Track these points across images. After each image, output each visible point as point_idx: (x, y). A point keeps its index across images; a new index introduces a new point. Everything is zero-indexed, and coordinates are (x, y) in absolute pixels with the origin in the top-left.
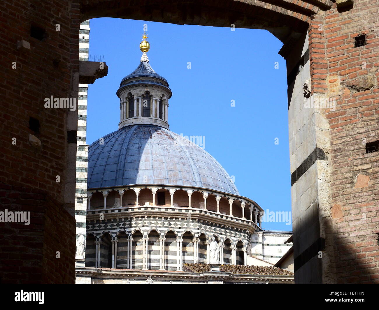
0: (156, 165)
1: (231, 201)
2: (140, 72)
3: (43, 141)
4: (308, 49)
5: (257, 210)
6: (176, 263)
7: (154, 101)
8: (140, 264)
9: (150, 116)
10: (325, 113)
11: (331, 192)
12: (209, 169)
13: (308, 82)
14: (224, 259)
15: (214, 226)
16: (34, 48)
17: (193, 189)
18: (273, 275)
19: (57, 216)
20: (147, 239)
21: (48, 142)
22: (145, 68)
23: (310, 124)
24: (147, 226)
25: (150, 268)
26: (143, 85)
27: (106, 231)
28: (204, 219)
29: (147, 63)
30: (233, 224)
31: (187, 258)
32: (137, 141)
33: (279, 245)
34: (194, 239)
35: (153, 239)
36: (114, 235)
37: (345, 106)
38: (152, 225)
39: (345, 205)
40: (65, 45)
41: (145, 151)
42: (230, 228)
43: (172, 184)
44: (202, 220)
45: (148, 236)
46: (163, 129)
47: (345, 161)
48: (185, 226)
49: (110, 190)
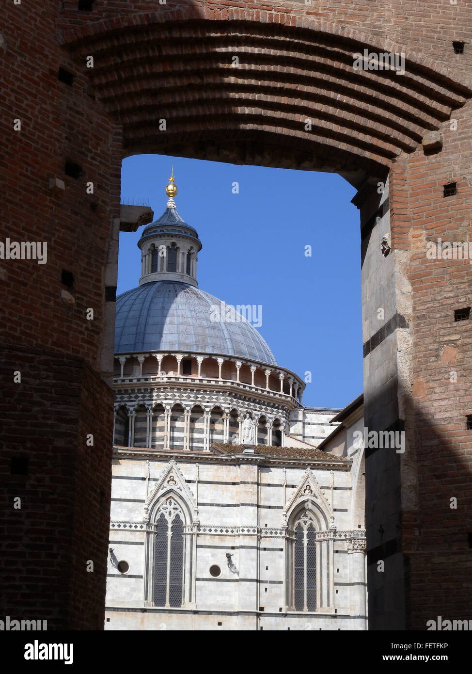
0: (182, 328)
1: (268, 373)
2: (166, 220)
3: (77, 298)
4: (388, 198)
5: (298, 383)
6: (203, 442)
7: (181, 255)
8: (161, 443)
9: (175, 272)
10: (407, 273)
11: (412, 366)
12: (244, 334)
13: (387, 236)
14: (259, 439)
15: (247, 401)
16: (68, 188)
17: (225, 358)
18: (316, 459)
19: (94, 387)
20: (170, 413)
21: (82, 300)
22: (171, 215)
23: (388, 286)
24: (170, 399)
25: (172, 447)
26: (168, 235)
27: (123, 404)
28: (236, 393)
29: (173, 210)
30: (270, 398)
31: (216, 437)
32: (161, 300)
33: (322, 424)
34: (225, 415)
35: (177, 414)
36: (131, 409)
37: (431, 265)
38: (175, 398)
39: (429, 382)
40: (104, 185)
41: (170, 312)
42: (266, 404)
43: (200, 351)
44: (234, 393)
45: (170, 410)
46: (191, 287)
47: (430, 330)
48: (214, 400)
49: (128, 356)
